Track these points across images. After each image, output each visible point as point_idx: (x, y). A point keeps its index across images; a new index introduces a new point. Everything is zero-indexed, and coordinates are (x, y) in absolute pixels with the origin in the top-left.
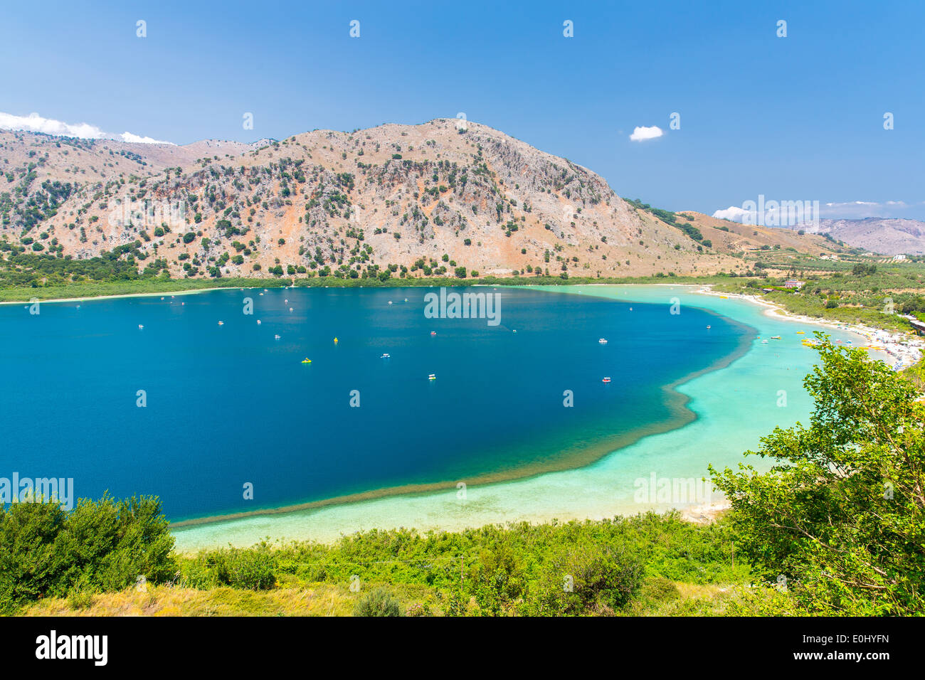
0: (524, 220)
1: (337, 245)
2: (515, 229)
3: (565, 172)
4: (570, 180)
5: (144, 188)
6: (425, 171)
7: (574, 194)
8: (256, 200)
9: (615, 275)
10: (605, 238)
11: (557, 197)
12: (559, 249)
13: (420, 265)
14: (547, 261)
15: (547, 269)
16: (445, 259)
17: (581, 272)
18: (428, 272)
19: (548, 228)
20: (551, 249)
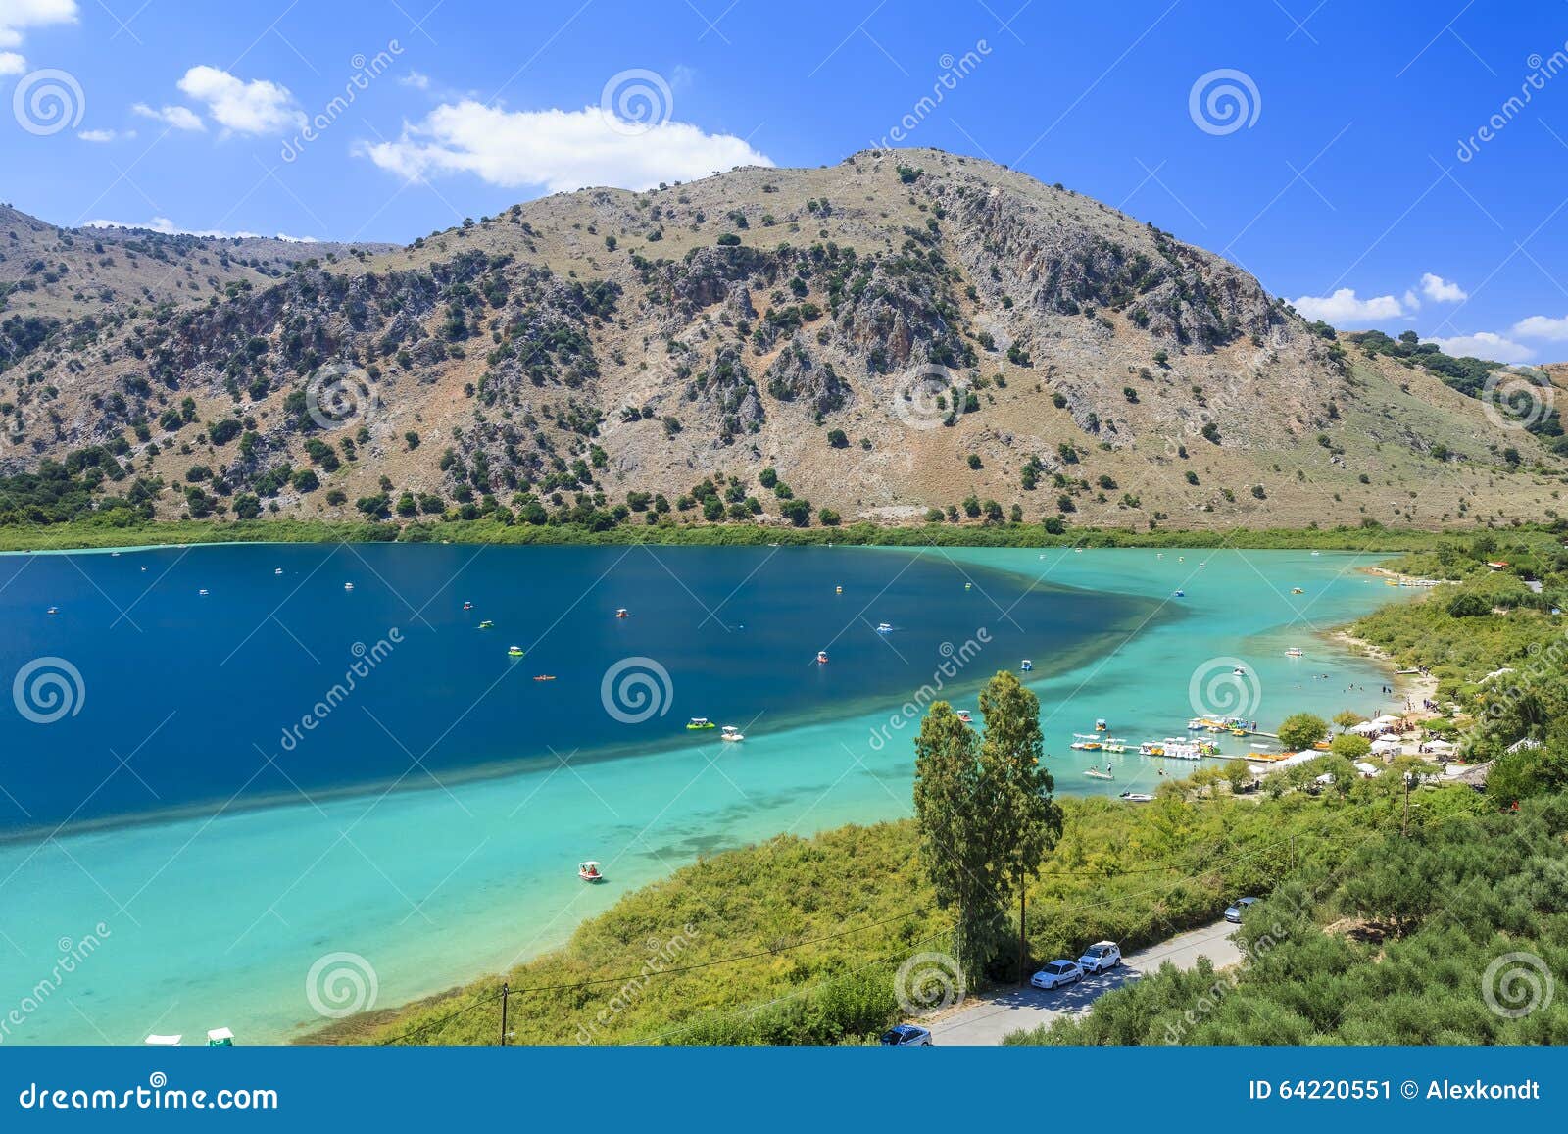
0: (1002, 384)
1: (528, 446)
2: (972, 407)
3: (1144, 263)
4: (1155, 283)
5: (165, 327)
6: (780, 272)
7: (1158, 319)
8: (388, 348)
9: (1210, 523)
10: (1214, 427)
11: (1110, 326)
12: (1069, 456)
13: (705, 492)
14: (1030, 485)
15: (1016, 508)
16: (769, 480)
17: (1110, 515)
18: (715, 513)
19: (1060, 402)
20: (1047, 458)
